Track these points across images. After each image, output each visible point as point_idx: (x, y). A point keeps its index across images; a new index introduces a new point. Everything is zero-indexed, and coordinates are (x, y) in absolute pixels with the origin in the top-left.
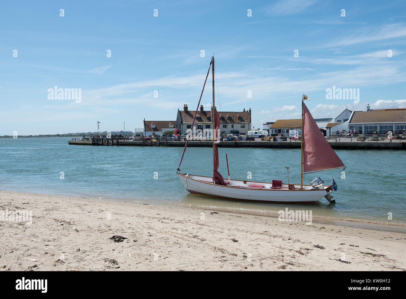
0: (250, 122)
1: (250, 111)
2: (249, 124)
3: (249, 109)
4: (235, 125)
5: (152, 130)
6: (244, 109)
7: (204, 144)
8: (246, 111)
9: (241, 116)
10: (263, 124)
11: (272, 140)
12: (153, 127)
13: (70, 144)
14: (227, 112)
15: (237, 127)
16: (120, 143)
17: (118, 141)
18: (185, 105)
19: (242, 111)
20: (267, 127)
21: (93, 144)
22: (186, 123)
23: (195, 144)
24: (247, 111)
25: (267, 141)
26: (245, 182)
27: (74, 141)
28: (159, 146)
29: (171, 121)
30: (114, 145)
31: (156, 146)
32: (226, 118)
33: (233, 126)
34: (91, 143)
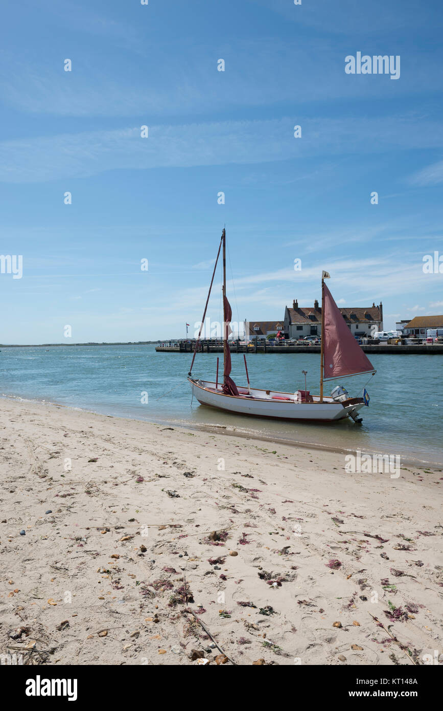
0: (382, 320)
1: (381, 306)
2: (380, 323)
3: (380, 304)
4: (361, 326)
5: (255, 333)
6: (374, 304)
7: (311, 349)
8: (376, 305)
9: (369, 313)
10: (397, 323)
11: (400, 343)
12: (256, 329)
13: (158, 351)
14: (350, 308)
15: (363, 327)
16: (211, 349)
17: (208, 347)
18: (294, 301)
19: (371, 306)
20: (401, 327)
21: (181, 351)
22: (296, 323)
23: (300, 349)
24: (378, 306)
25: (395, 344)
26: (268, 393)
27: (162, 348)
28: (256, 352)
29: (279, 322)
30: (205, 352)
31: (253, 352)
32: (348, 316)
33: (357, 327)
34: (179, 349)
